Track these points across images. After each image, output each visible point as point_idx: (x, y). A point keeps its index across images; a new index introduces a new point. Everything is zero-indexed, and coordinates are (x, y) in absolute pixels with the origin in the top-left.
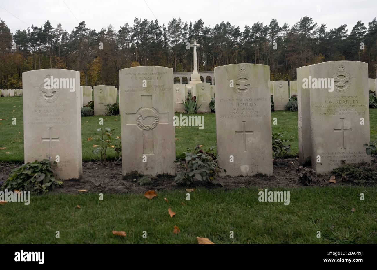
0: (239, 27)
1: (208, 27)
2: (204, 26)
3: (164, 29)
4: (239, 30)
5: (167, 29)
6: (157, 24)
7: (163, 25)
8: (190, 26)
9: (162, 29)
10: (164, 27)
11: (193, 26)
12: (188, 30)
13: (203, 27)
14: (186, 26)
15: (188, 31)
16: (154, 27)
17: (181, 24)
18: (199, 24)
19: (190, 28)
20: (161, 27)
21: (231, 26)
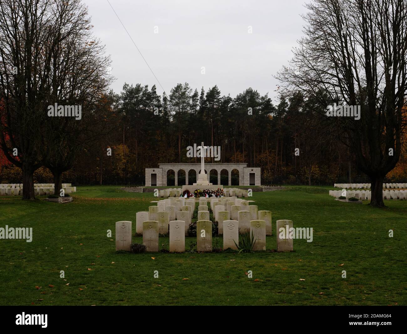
0: (270, 99)
1: (228, 96)
2: (221, 96)
3: (165, 99)
4: (271, 103)
5: (169, 98)
6: (155, 92)
7: (164, 93)
8: (201, 95)
9: (161, 99)
10: (165, 96)
11: (205, 94)
12: (199, 101)
13: (219, 97)
14: (196, 95)
15: (198, 103)
16: (151, 96)
17: (188, 91)
18: (214, 93)
19: (201, 98)
20: (160, 96)
21: (259, 96)
